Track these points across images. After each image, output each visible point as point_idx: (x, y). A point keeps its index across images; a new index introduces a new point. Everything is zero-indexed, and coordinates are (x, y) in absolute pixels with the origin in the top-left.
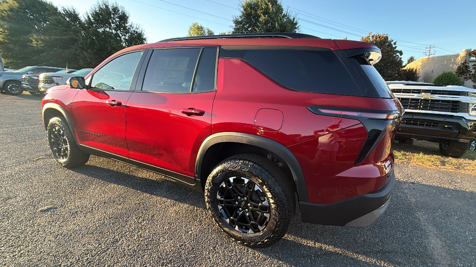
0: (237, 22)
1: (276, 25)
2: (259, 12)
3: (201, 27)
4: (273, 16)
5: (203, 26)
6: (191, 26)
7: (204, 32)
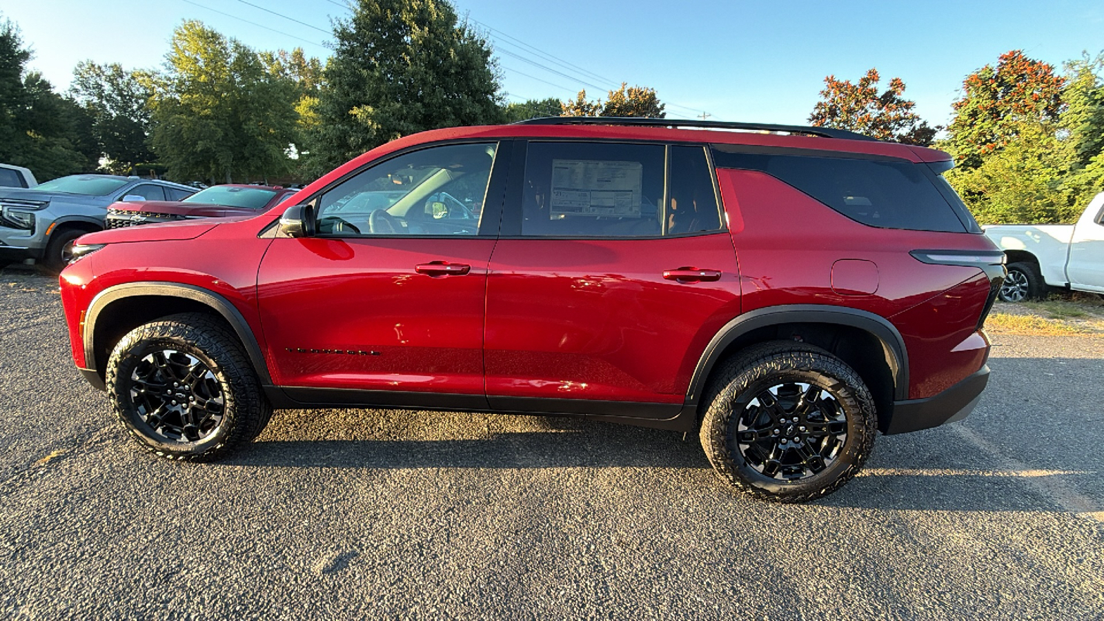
0: (343, 35)
1: (452, 55)
2: (406, 18)
3: (212, 33)
4: (441, 30)
5: (218, 31)
6: (181, 28)
7: (225, 48)
